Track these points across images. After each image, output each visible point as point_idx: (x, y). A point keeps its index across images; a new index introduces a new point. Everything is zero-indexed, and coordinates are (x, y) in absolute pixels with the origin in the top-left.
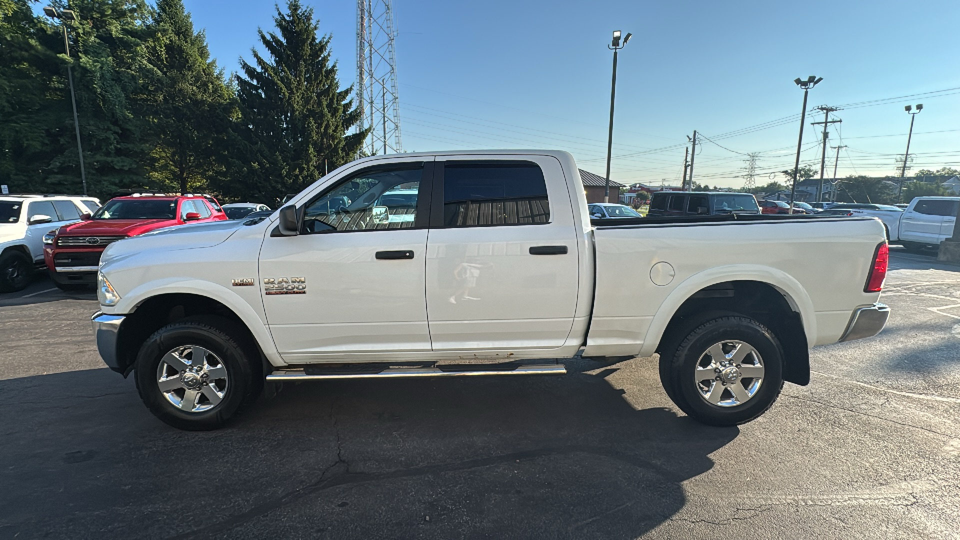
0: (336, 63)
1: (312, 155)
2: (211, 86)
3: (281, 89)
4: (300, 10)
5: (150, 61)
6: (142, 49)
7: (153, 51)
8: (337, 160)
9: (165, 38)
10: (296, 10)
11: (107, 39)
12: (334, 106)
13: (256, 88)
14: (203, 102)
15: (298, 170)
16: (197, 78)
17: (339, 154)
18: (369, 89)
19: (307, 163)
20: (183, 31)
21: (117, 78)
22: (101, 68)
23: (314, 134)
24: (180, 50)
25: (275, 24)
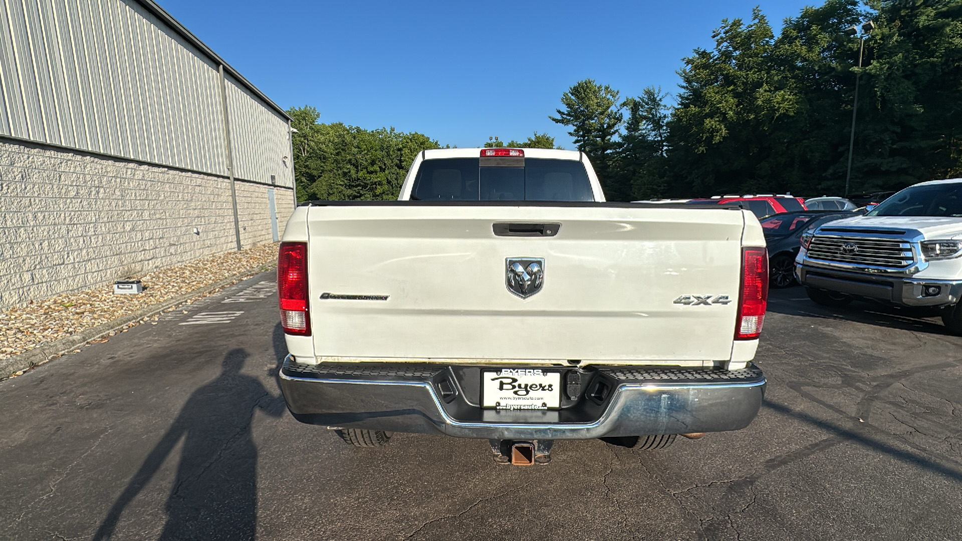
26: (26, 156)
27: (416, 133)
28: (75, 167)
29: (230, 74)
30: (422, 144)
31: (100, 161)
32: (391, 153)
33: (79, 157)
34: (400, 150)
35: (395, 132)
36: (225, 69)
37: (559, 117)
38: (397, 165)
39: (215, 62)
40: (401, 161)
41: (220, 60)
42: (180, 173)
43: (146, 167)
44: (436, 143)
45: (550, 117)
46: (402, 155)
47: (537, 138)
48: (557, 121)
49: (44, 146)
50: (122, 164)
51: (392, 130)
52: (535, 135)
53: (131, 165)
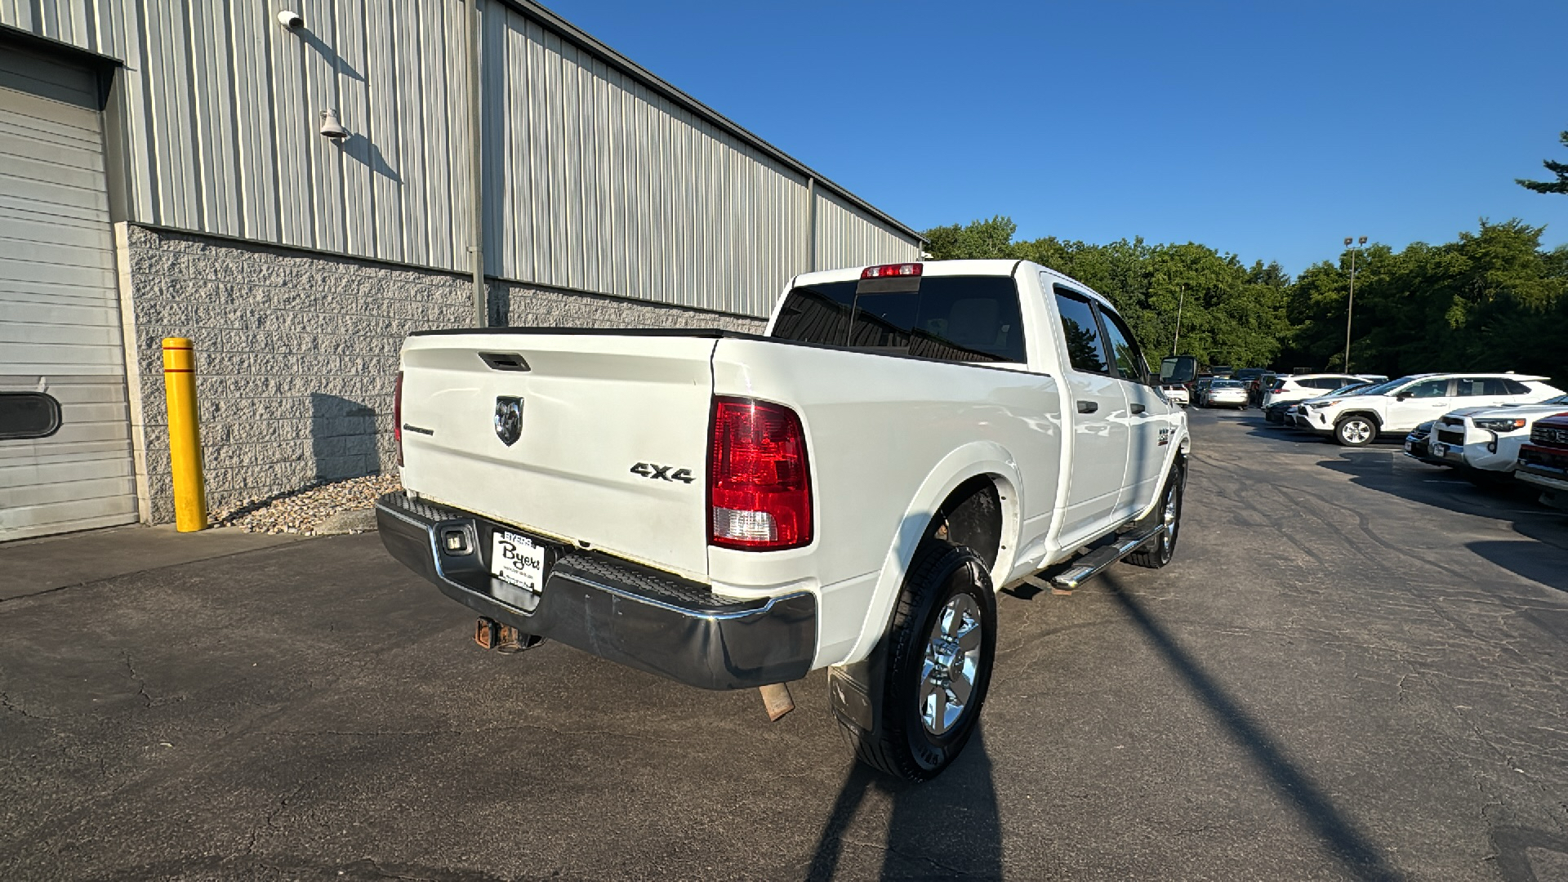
26: (563, 305)
27: (1191, 244)
28: (610, 315)
29: (824, 188)
30: (1194, 262)
31: (640, 308)
32: (1130, 281)
33: (615, 304)
34: (1150, 275)
35: (1144, 244)
36: (816, 182)
37: (1552, 178)
38: (1139, 303)
39: (800, 174)
40: (1147, 295)
41: (808, 172)
42: (735, 321)
43: (692, 313)
44: (1233, 258)
45: (1522, 183)
46: (1150, 284)
47: (1486, 230)
48: (1543, 188)
49: (582, 294)
50: (663, 311)
51: (1140, 241)
52: (1483, 224)
53: (675, 311)
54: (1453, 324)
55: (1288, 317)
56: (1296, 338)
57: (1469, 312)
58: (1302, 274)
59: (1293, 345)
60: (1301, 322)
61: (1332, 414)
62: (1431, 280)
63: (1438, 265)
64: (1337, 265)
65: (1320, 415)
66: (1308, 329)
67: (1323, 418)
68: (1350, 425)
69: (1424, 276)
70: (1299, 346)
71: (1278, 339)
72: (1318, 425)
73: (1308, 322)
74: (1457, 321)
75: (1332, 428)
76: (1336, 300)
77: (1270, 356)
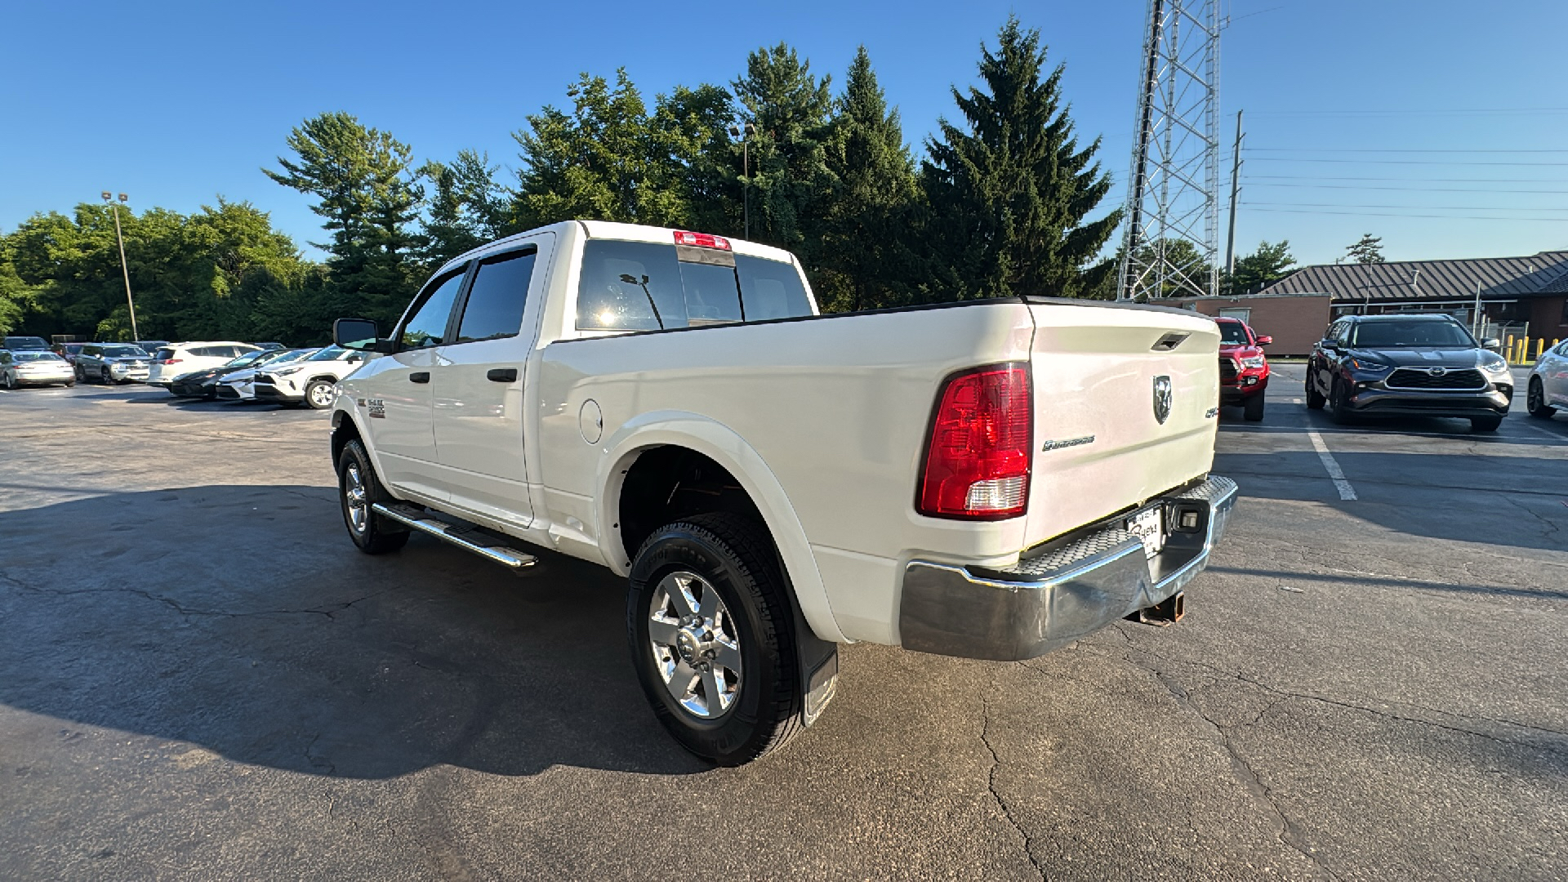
0: (1067, 110)
1: (1003, 267)
2: (894, 182)
3: (969, 170)
4: (1017, 40)
5: (828, 165)
6: (819, 151)
7: (831, 152)
8: (1046, 270)
9: (845, 131)
10: (1011, 41)
11: (787, 148)
12: (1052, 182)
13: (945, 175)
14: (882, 207)
15: (981, 291)
16: (878, 175)
17: (1050, 261)
18: (1162, 139)
19: (997, 280)
20: (869, 117)
21: (790, 194)
22: (774, 184)
23: (1011, 232)
24: (866, 142)
25: (979, 72)
37: (285, 174)
45: (265, 171)
47: (226, 208)
52: (221, 202)
54: (220, 292)
55: (19, 273)
56: (41, 299)
57: (231, 282)
58: (24, 223)
59: (39, 308)
60: (39, 281)
61: (301, 380)
62: (191, 248)
63: (193, 234)
64: (72, 219)
65: (288, 383)
66: (53, 290)
67: (292, 384)
68: (317, 389)
69: (182, 243)
70: (47, 310)
71: (14, 300)
72: (288, 392)
73: (51, 282)
74: (222, 291)
75: (302, 393)
76: (82, 259)
77: (9, 322)
